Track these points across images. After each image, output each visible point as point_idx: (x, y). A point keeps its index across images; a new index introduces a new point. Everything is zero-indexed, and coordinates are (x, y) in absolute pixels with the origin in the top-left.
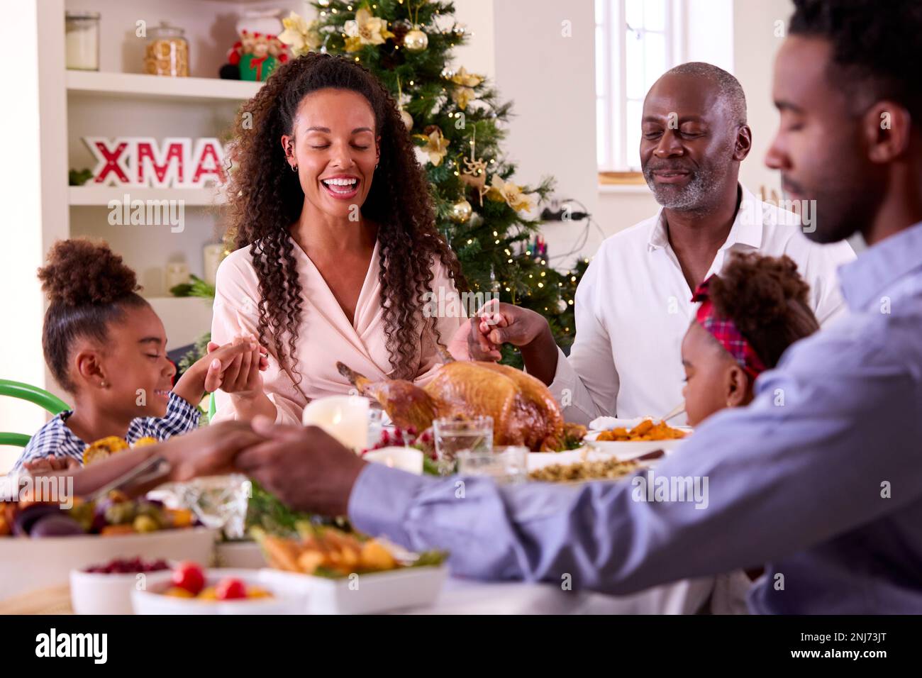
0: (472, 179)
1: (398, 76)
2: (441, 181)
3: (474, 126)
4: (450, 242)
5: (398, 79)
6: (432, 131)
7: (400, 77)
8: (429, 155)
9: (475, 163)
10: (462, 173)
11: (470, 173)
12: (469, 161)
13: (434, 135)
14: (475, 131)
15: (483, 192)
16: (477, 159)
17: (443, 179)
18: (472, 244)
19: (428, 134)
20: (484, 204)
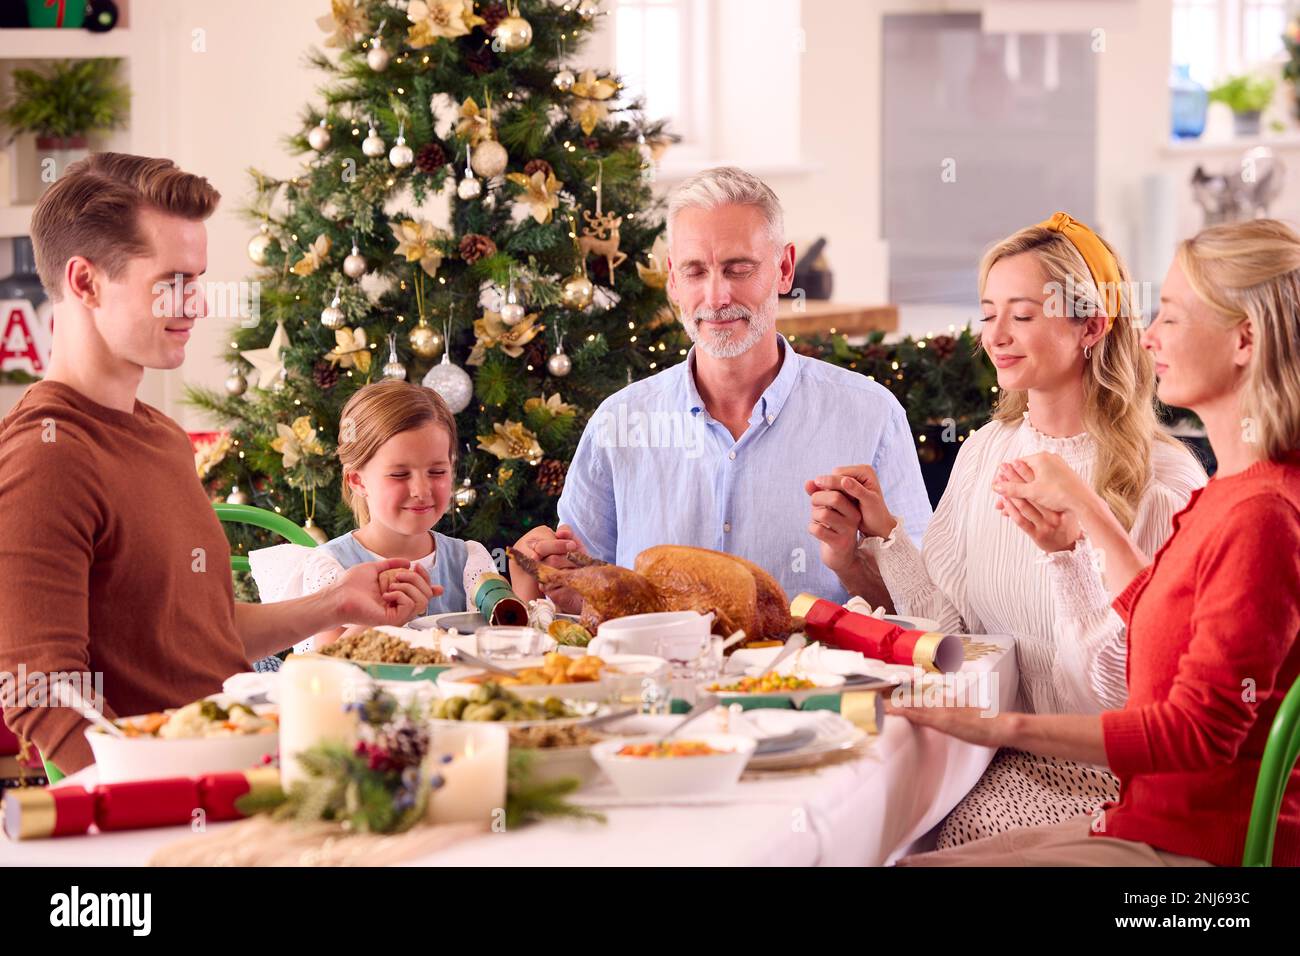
0: (596, 243)
1: (486, 87)
2: (546, 247)
3: (599, 162)
4: (561, 338)
5: (486, 92)
6: (536, 169)
7: (489, 91)
8: (531, 207)
9: (602, 220)
10: (580, 234)
11: (594, 234)
12: (593, 216)
13: (539, 176)
14: (601, 170)
15: (614, 262)
16: (605, 215)
17: (549, 246)
18: (594, 341)
19: (531, 175)
20: (615, 281)
